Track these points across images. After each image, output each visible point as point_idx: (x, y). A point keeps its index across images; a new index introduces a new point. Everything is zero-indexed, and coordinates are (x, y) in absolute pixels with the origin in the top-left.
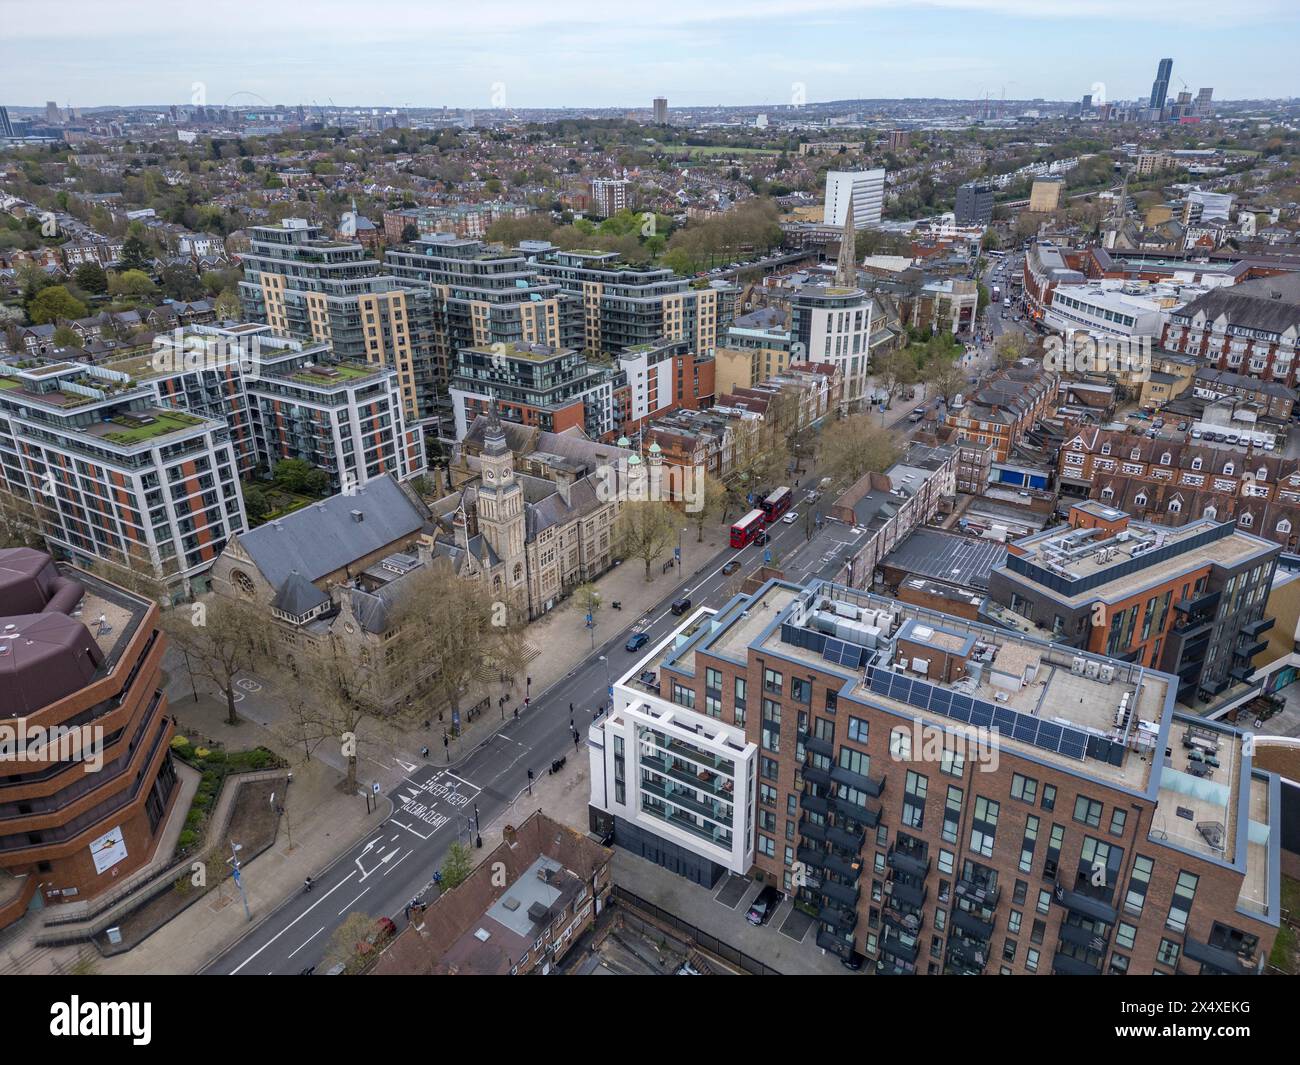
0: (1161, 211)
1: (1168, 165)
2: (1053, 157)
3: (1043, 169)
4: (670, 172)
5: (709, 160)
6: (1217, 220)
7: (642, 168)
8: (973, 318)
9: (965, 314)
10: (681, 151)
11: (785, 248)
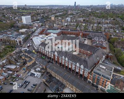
1: (71, 13)
2: (61, 12)
3: (59, 14)
4: (16, 14)
5: (24, 12)
6: (69, 21)
7: (12, 14)
8: (22, 42)
9: (20, 42)
10: (22, 11)
11: (14, 27)
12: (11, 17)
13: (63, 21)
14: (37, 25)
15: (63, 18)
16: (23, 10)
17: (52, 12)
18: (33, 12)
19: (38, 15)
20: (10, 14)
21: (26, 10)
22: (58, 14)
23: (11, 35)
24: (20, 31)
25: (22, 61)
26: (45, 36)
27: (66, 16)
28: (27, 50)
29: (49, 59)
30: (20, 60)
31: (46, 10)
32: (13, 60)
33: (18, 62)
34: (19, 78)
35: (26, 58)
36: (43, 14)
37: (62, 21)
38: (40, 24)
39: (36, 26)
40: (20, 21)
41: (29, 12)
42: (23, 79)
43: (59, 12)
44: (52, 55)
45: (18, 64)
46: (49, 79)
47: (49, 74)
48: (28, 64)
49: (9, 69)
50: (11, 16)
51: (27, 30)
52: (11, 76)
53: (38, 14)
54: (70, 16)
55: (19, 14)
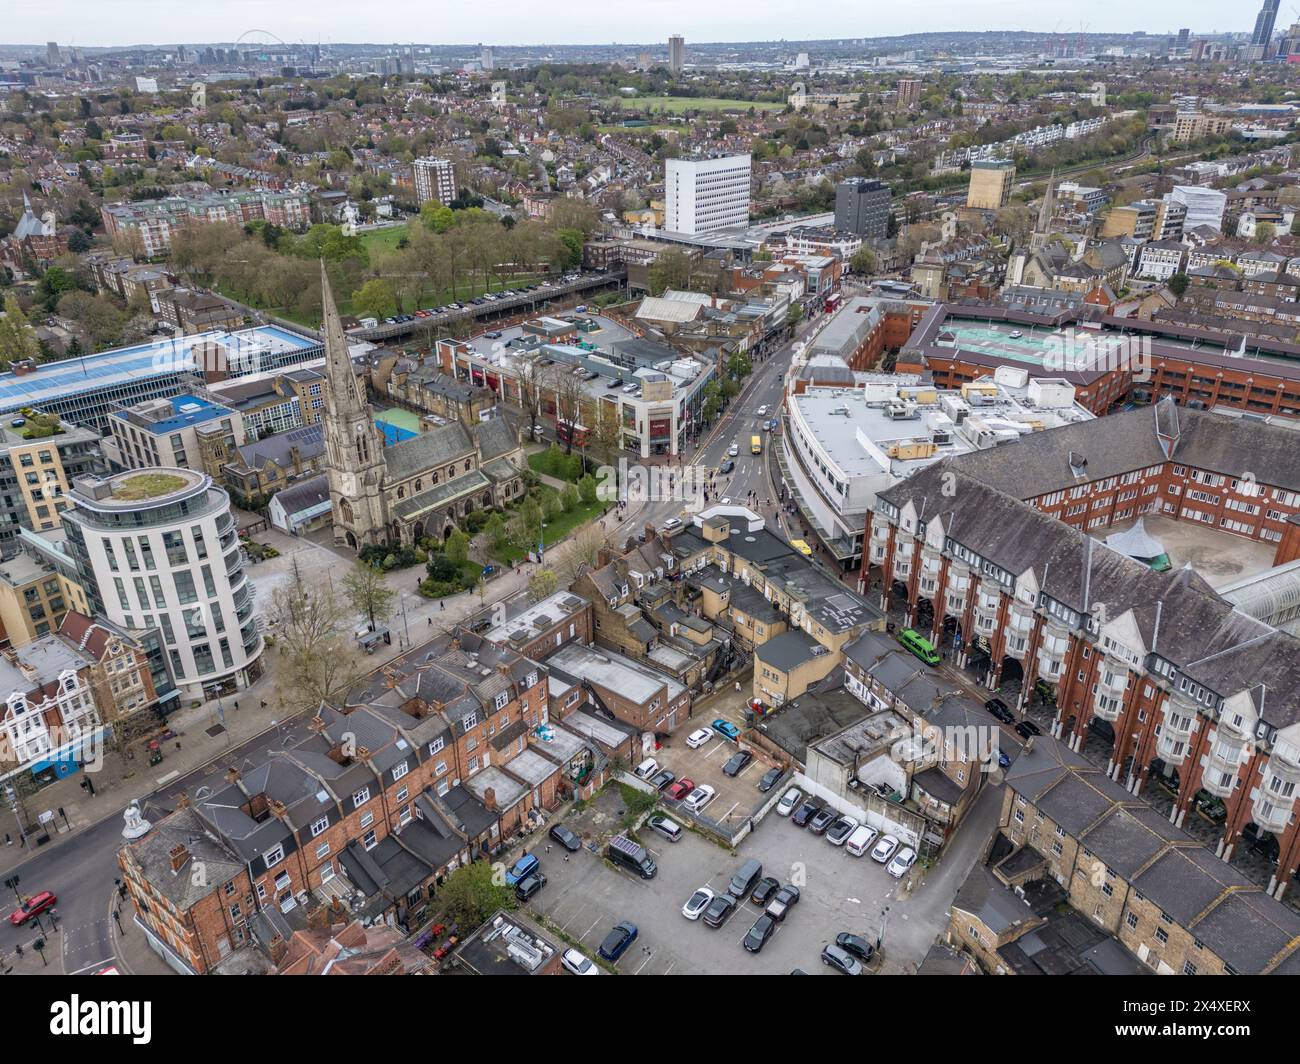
0: (1127, 216)
1: (1214, 130)
2: (1076, 116)
3: (1054, 133)
4: (589, 137)
5: (665, 118)
6: (1204, 230)
7: (561, 131)
8: (675, 433)
9: (659, 428)
10: (640, 105)
11: (586, 268)
12: (551, 167)
13: (1122, 221)
14: (816, 263)
15: (1111, 194)
16: (652, 90)
17: (959, 112)
18: (751, 113)
19: (803, 146)
20: (543, 131)
21: (675, 93)
22: (1040, 137)
23: (572, 350)
24: (650, 309)
25: (702, 639)
26: (929, 392)
27: (1147, 159)
28: (752, 528)
29: (991, 681)
30: (681, 616)
31: (886, 93)
32: (630, 611)
33: (664, 639)
34: (686, 814)
35: (740, 618)
36: (855, 132)
37: (1098, 225)
38: (844, 246)
39: (799, 271)
40: (631, 207)
41: (716, 115)
42: (724, 844)
43: (1043, 116)
44: (1056, 645)
45: (669, 658)
46: (1041, 933)
47: (1035, 875)
48: (770, 686)
49: (595, 701)
50: (548, 156)
51: (707, 301)
52: (607, 768)
53: (806, 137)
54: (1201, 166)
55: (617, 138)
